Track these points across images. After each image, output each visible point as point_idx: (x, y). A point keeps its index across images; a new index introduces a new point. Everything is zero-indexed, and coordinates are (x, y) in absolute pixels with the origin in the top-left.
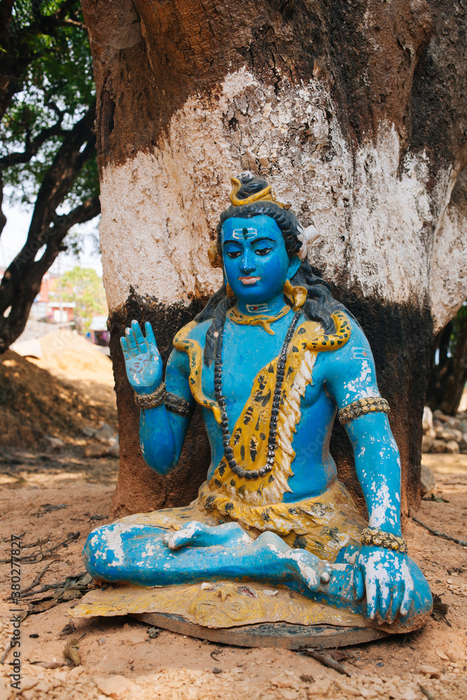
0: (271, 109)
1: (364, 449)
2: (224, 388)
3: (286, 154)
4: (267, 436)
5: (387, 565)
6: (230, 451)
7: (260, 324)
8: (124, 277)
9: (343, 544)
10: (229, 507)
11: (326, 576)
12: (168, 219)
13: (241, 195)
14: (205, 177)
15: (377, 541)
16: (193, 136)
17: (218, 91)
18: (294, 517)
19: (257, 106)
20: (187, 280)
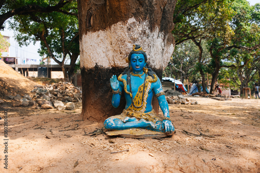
0: (138, 27)
1: (161, 102)
2: (132, 90)
3: (140, 37)
4: (141, 100)
5: (168, 123)
6: (134, 103)
7: (139, 76)
8: (94, 60)
9: (157, 120)
10: (133, 114)
11: (156, 126)
12: (107, 47)
13: (136, 49)
14: (121, 40)
15: (166, 119)
16: (118, 30)
17: (127, 22)
18: (147, 116)
19: (135, 26)
20: (111, 62)
